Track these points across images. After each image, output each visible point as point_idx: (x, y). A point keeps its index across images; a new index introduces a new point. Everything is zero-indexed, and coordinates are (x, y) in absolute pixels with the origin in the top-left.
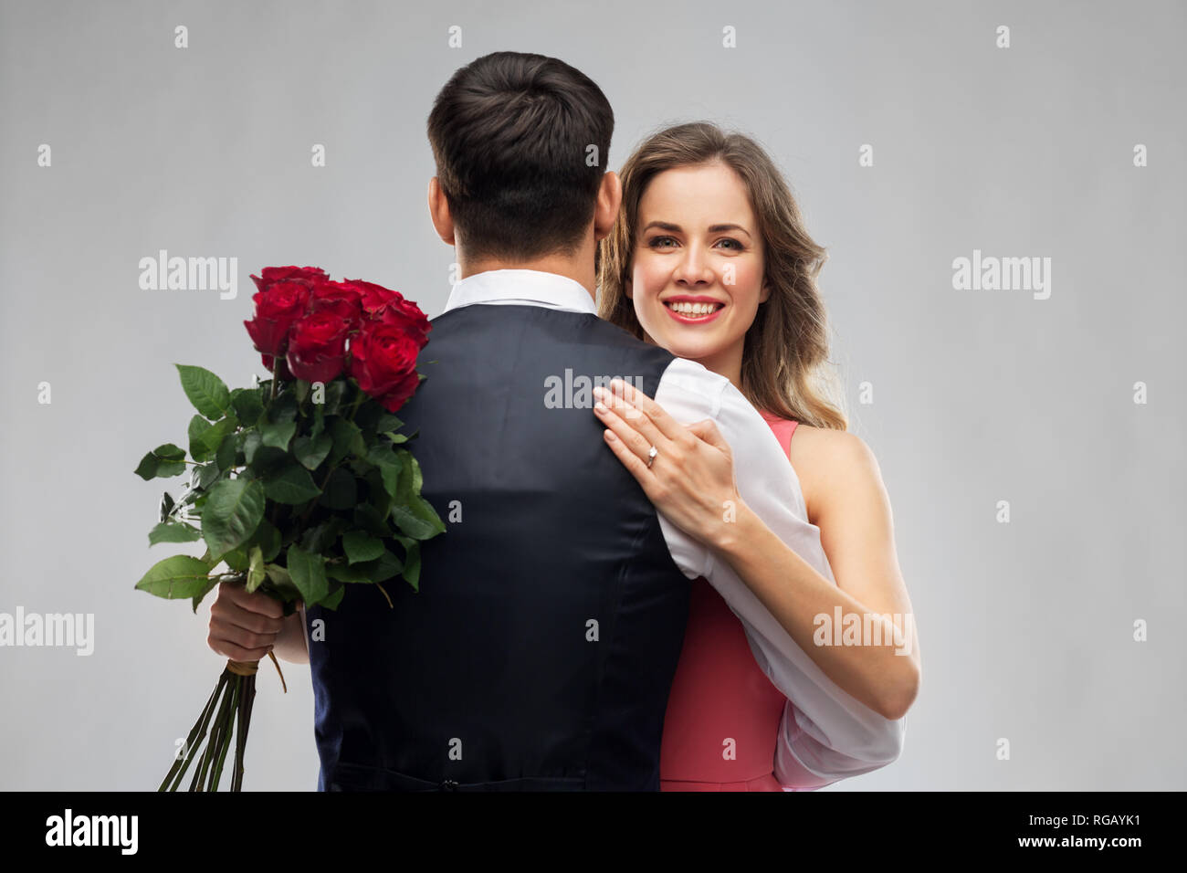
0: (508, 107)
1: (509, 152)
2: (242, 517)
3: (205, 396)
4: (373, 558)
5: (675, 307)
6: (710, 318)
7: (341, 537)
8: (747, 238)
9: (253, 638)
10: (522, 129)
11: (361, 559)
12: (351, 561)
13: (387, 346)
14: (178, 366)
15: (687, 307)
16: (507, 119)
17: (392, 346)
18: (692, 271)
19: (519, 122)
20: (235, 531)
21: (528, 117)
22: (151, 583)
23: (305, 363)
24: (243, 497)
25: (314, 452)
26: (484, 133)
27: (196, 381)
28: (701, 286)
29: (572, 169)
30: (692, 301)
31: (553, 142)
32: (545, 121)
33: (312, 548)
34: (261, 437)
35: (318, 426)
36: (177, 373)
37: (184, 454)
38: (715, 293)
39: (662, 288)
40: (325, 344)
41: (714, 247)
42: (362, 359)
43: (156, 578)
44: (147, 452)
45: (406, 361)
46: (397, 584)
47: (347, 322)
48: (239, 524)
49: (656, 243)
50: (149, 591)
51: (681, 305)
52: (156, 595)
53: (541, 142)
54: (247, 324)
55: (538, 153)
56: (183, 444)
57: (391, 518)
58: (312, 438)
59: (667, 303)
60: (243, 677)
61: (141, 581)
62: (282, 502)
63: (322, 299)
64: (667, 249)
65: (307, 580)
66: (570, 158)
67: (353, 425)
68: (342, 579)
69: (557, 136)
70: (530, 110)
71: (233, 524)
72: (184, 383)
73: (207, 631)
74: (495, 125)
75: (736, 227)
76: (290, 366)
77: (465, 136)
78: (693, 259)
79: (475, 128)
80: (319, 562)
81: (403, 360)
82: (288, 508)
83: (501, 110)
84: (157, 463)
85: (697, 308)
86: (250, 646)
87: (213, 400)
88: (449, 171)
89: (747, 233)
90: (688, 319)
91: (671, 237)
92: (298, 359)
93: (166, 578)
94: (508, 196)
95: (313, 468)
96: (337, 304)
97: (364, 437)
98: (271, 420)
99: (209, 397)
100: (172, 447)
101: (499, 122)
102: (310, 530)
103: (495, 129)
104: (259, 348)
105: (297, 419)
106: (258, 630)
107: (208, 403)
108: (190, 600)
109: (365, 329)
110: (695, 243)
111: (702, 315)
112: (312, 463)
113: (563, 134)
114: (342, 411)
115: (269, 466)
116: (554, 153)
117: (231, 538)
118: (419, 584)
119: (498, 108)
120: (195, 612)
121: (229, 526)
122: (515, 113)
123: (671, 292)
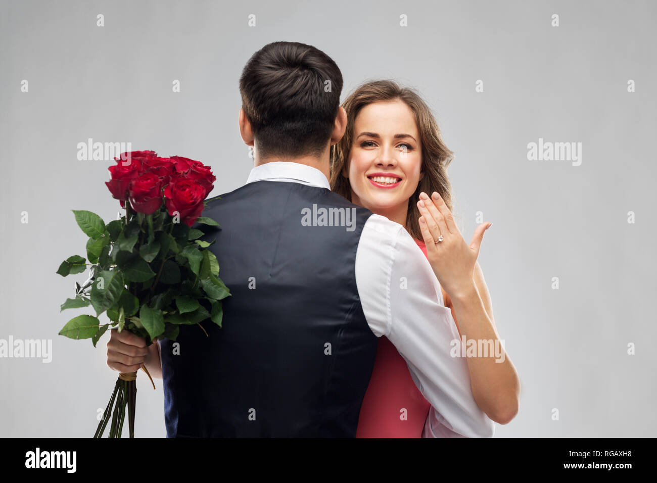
0: (289, 77)
1: (290, 102)
2: (112, 291)
3: (91, 226)
4: (192, 310)
5: (375, 179)
6: (394, 186)
7: (175, 300)
8: (414, 142)
9: (130, 359)
10: (297, 89)
11: (187, 311)
12: (181, 312)
13: (184, 190)
14: (74, 211)
15: (382, 179)
16: (289, 83)
17: (187, 190)
18: (386, 159)
19: (295, 85)
20: (109, 299)
21: (300, 82)
22: (67, 331)
23: (138, 203)
24: (113, 280)
25: (150, 252)
26: (275, 91)
27: (86, 220)
28: (390, 167)
29: (323, 111)
30: (385, 176)
31: (314, 96)
32: (309, 84)
33: (156, 307)
34: (119, 246)
35: (151, 238)
36: (73, 216)
37: (84, 260)
38: (397, 172)
39: (368, 169)
40: (148, 191)
41: (396, 147)
42: (170, 198)
43: (70, 328)
44: (63, 261)
45: (195, 197)
46: (208, 323)
47: (162, 178)
48: (111, 294)
49: (364, 145)
50: (66, 336)
51: (378, 178)
52: (70, 338)
53: (307, 96)
54: (107, 183)
55: (305, 102)
56: (84, 255)
57: (201, 288)
58: (148, 244)
59: (370, 177)
60: (128, 382)
61: (62, 330)
62: (135, 281)
63: (151, 167)
64: (370, 148)
65: (152, 324)
66: (322, 106)
67: (170, 235)
68: (174, 322)
69: (316, 93)
70: (301, 78)
71: (107, 295)
72: (77, 221)
73: (106, 358)
74: (282, 87)
75: (409, 136)
76: (132, 205)
77: (265, 92)
78: (386, 153)
79: (271, 88)
80: (159, 314)
81: (194, 196)
82: (140, 285)
83: (285, 78)
84: (69, 266)
85: (388, 180)
86: (129, 364)
87: (96, 228)
88: (255, 111)
89: (414, 139)
90: (383, 186)
91: (373, 141)
92: (134, 201)
93: (75, 328)
94: (289, 125)
95: (150, 262)
96: (158, 169)
97: (177, 242)
98: (127, 236)
99: (93, 227)
100: (77, 257)
101: (284, 85)
102: (155, 297)
103: (282, 89)
104: (115, 197)
105: (140, 234)
106: (132, 355)
107: (93, 230)
108: (91, 339)
109: (172, 182)
110: (387, 144)
111: (391, 184)
112: (149, 258)
113: (318, 92)
114: (164, 228)
115: (126, 261)
116: (314, 102)
117: (107, 303)
118: (223, 323)
119: (285, 77)
120: (95, 346)
121: (105, 297)
122: (293, 80)
123: (373, 171)
